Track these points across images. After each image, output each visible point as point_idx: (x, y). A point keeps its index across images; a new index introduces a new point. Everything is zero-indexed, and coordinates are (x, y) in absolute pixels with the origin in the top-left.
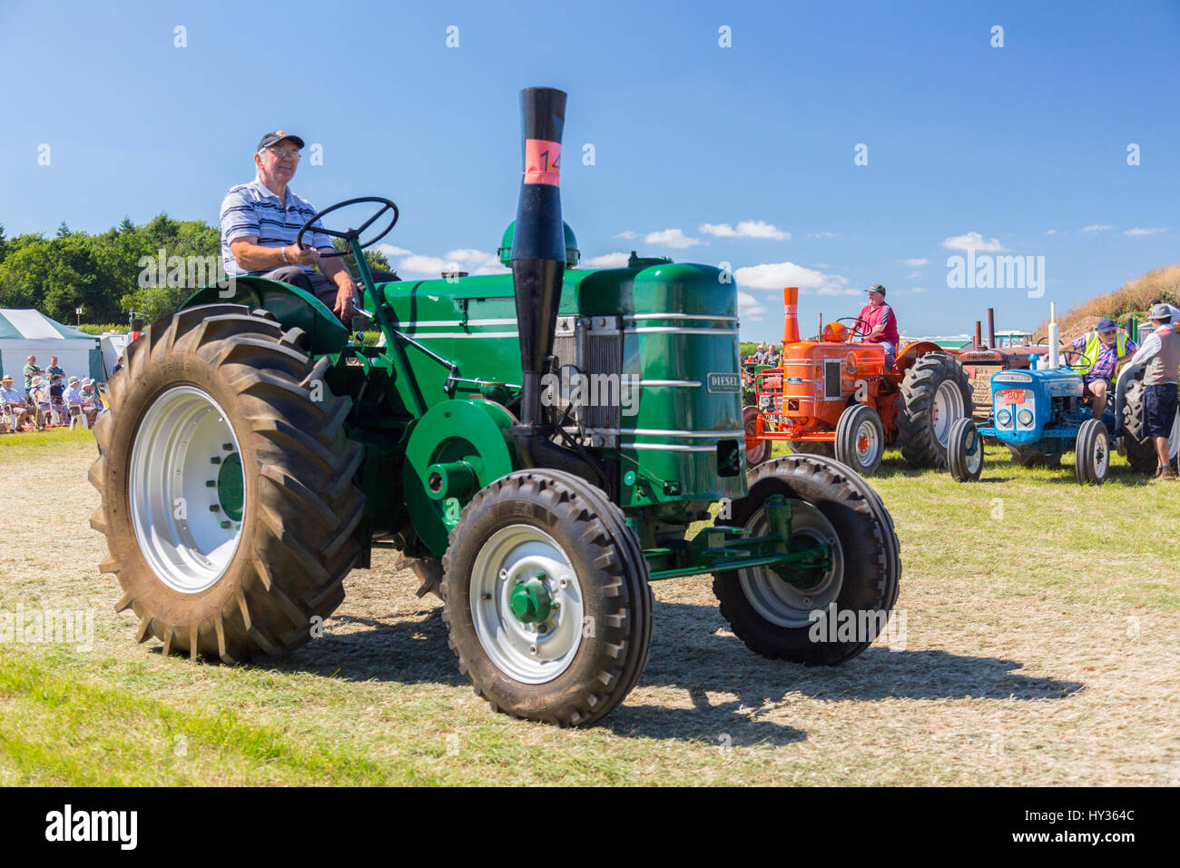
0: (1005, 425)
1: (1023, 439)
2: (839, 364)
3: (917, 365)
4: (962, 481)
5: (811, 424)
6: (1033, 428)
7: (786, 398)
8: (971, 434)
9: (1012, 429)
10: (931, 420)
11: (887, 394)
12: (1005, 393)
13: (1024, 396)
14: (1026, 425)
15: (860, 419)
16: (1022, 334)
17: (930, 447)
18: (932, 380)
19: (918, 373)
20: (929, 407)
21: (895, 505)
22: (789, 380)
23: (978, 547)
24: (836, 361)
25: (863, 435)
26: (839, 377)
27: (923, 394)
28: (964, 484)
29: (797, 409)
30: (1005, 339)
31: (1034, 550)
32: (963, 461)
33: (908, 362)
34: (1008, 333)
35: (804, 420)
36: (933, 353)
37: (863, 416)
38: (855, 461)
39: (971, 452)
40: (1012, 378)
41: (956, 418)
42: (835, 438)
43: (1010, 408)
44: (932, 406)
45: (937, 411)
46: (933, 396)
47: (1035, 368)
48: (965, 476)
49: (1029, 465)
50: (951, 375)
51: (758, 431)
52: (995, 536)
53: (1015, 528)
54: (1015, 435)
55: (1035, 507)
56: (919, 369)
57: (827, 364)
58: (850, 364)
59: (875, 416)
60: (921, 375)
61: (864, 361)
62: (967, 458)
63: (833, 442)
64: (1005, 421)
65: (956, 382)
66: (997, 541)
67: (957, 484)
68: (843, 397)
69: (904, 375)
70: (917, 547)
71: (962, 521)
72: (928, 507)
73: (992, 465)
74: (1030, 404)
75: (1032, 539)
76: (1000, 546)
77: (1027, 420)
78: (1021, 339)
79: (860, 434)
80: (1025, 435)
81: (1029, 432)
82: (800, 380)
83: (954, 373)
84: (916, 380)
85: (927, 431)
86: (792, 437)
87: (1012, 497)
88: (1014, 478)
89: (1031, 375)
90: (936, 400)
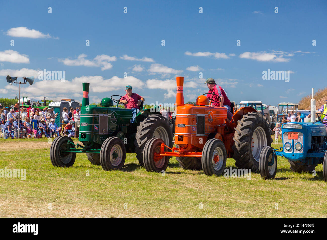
0: (288, 150)
1: (297, 158)
2: (204, 117)
3: (243, 119)
4: (266, 179)
5: (189, 148)
6: (302, 152)
7: (177, 134)
8: (271, 155)
9: (291, 152)
10: (251, 147)
11: (228, 133)
12: (289, 134)
13: (298, 136)
14: (299, 150)
15: (215, 146)
16: (293, 104)
17: (250, 161)
18: (251, 126)
19: (244, 123)
20: (249, 140)
21: (233, 191)
22: (179, 125)
23: (277, 212)
24: (203, 115)
25: (216, 154)
26: (204, 125)
27: (247, 133)
28: (267, 180)
29: (182, 140)
30: (284, 107)
31: (305, 214)
32: (267, 168)
33: (239, 117)
34: (286, 104)
35: (186, 146)
36: (252, 113)
37: (216, 144)
38: (212, 168)
39: (271, 164)
40: (292, 127)
41: (263, 146)
42: (202, 156)
43: (290, 141)
44: (251, 140)
45: (253, 142)
46: (251, 135)
47: (303, 121)
48: (268, 176)
49: (300, 171)
50: (261, 124)
51: (162, 151)
52: (285, 206)
53: (295, 203)
54: (293, 155)
55: (304, 192)
56: (245, 121)
57: (198, 117)
58: (210, 117)
59: (222, 144)
60: (245, 124)
61: (217, 116)
62: (269, 167)
63: (201, 158)
64: (288, 148)
65: (263, 128)
66: (287, 210)
67: (264, 181)
68: (206, 135)
69: (237, 124)
70: (247, 212)
71: (268, 199)
72: (250, 192)
73: (281, 170)
74: (301, 139)
75: (304, 209)
76: (288, 212)
77: (299, 148)
78: (293, 107)
79: (215, 154)
80: (299, 155)
81: (300, 154)
82: (184, 125)
83: (262, 123)
84: (243, 126)
85: (248, 153)
86: (179, 155)
87: (292, 188)
88: (292, 178)
89: (302, 125)
90: (253, 137)
